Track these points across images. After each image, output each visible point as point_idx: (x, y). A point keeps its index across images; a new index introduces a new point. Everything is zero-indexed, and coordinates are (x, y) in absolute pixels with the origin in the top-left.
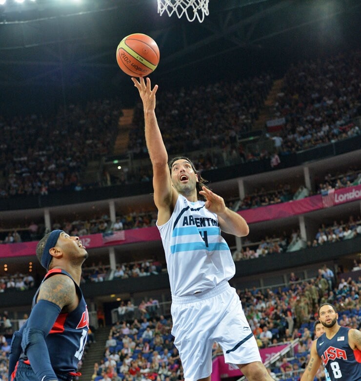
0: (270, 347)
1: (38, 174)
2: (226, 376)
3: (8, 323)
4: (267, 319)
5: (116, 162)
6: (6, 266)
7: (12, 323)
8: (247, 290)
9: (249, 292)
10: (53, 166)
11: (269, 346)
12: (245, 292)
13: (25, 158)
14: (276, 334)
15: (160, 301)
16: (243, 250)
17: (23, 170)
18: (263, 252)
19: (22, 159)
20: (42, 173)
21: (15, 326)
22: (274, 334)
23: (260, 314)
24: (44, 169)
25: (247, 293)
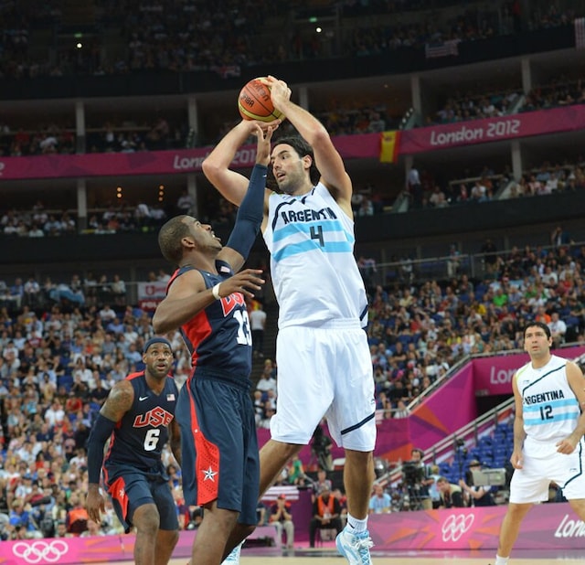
0: (563, 348)
1: (181, 35)
2: (485, 393)
3: (120, 286)
4: (560, 299)
5: (313, 20)
6: (119, 189)
7: (127, 287)
8: (528, 249)
9: (531, 251)
10: (207, 24)
11: (562, 345)
12: (525, 252)
13: (160, 8)
14: (574, 326)
15: (378, 261)
16: (523, 180)
17: (156, 28)
18: (559, 186)
19: (155, 9)
20: (187, 35)
21: (132, 290)
22: (570, 325)
23: (546, 291)
24: (191, 27)
25: (528, 254)
